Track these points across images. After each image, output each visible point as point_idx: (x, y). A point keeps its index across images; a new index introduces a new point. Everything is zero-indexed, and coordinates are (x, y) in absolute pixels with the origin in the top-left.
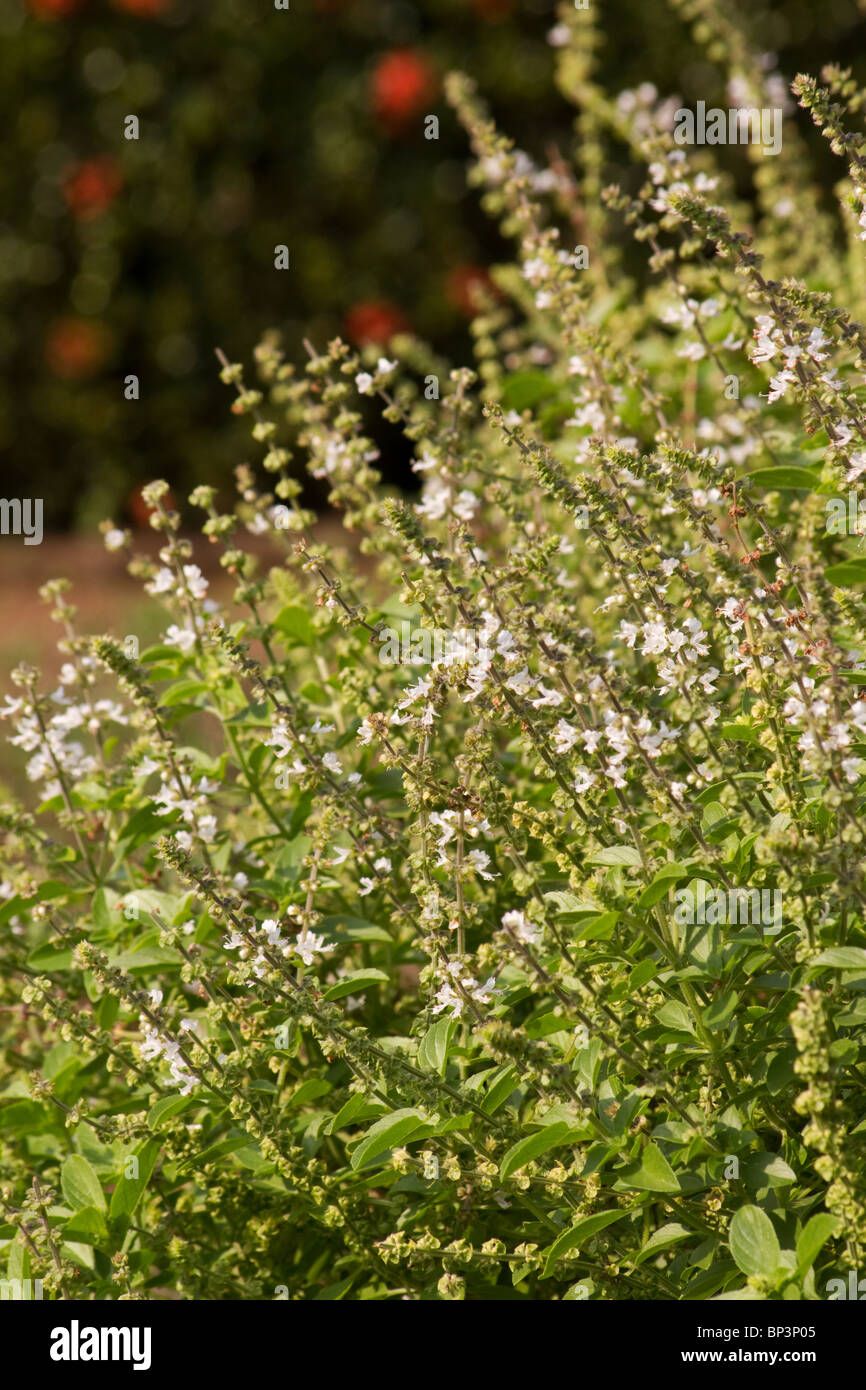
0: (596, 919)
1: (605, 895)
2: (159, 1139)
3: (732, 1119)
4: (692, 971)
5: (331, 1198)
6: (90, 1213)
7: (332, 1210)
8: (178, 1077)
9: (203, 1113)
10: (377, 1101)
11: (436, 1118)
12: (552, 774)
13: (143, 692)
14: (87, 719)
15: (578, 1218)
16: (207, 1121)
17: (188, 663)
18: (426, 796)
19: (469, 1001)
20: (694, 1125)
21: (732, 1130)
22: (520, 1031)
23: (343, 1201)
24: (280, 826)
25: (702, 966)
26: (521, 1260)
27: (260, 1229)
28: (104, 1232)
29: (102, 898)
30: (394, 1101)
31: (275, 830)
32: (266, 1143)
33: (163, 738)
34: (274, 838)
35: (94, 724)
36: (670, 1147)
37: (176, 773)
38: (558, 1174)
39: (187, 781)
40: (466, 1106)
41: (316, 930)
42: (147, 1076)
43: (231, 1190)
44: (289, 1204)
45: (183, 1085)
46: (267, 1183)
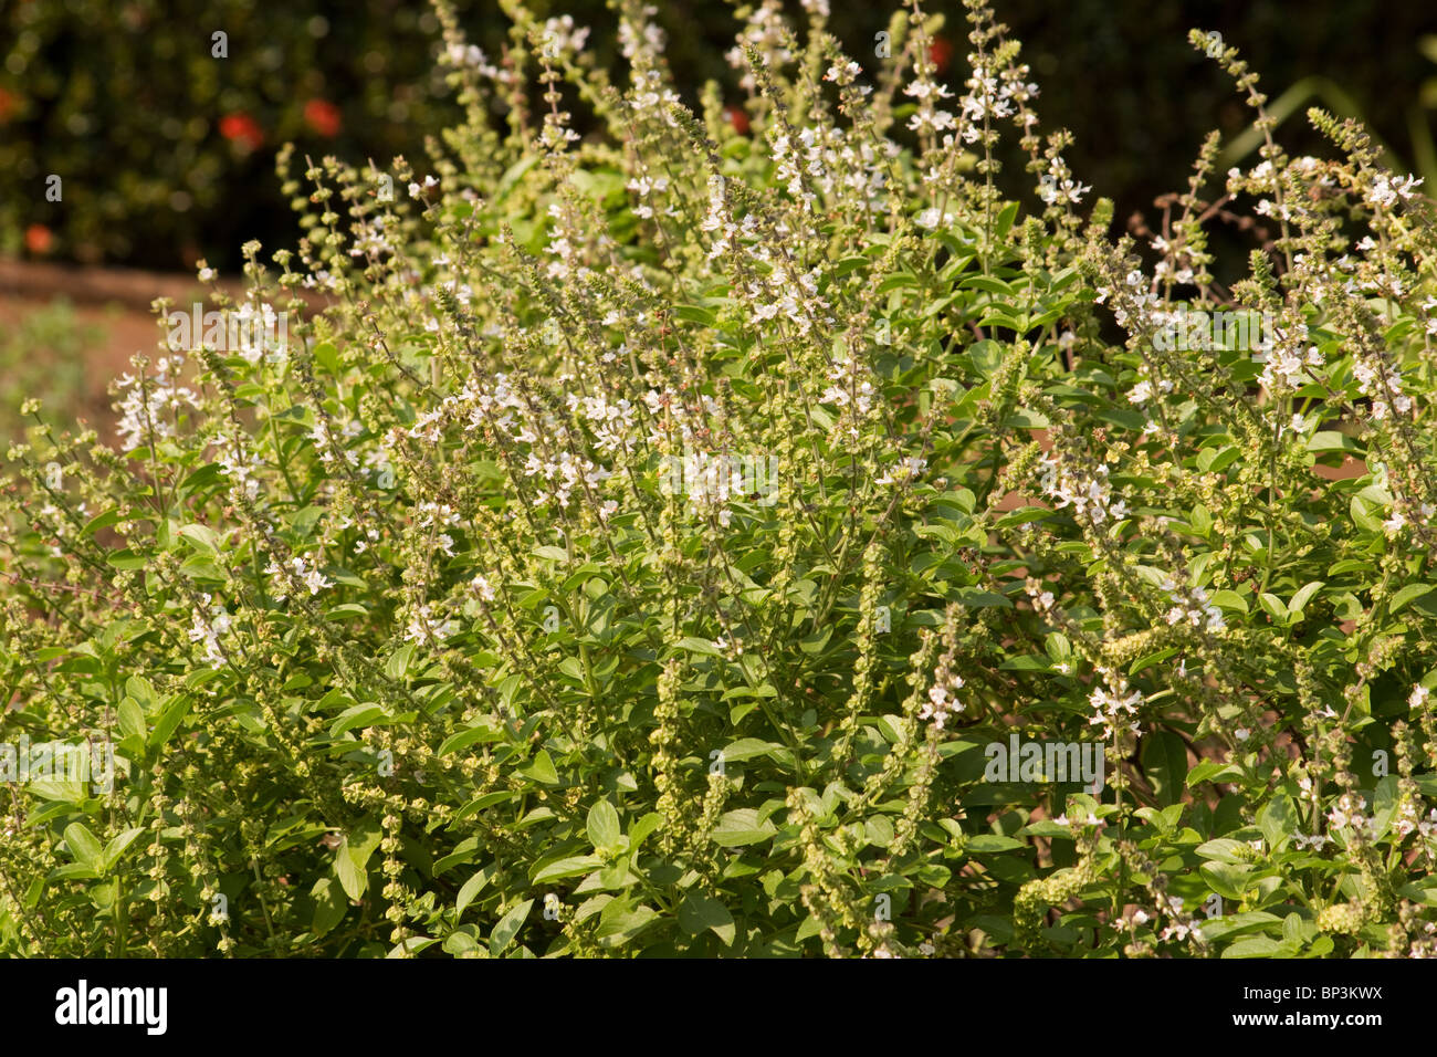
0: (532, 593)
1: (542, 577)
2: (193, 696)
3: (601, 742)
4: (589, 638)
5: (303, 757)
6: (136, 737)
7: (302, 764)
8: (212, 656)
9: (217, 685)
10: (348, 695)
11: (392, 712)
12: (515, 489)
13: (226, 386)
14: (171, 399)
15: (477, 795)
16: (220, 691)
17: (252, 372)
18: (423, 490)
19: (430, 635)
20: (575, 742)
21: (599, 750)
22: (469, 660)
23: (311, 761)
24: (296, 496)
25: (597, 636)
26: (437, 816)
27: (244, 770)
28: (143, 754)
29: (166, 525)
30: (359, 697)
31: (291, 499)
32: (267, 711)
33: (234, 421)
34: (288, 504)
35: (175, 403)
36: (555, 754)
37: (238, 446)
38: (472, 762)
39: (244, 454)
40: (416, 706)
41: (322, 572)
42: (187, 653)
43: (230, 741)
44: (268, 757)
45: (214, 661)
46: (255, 740)
